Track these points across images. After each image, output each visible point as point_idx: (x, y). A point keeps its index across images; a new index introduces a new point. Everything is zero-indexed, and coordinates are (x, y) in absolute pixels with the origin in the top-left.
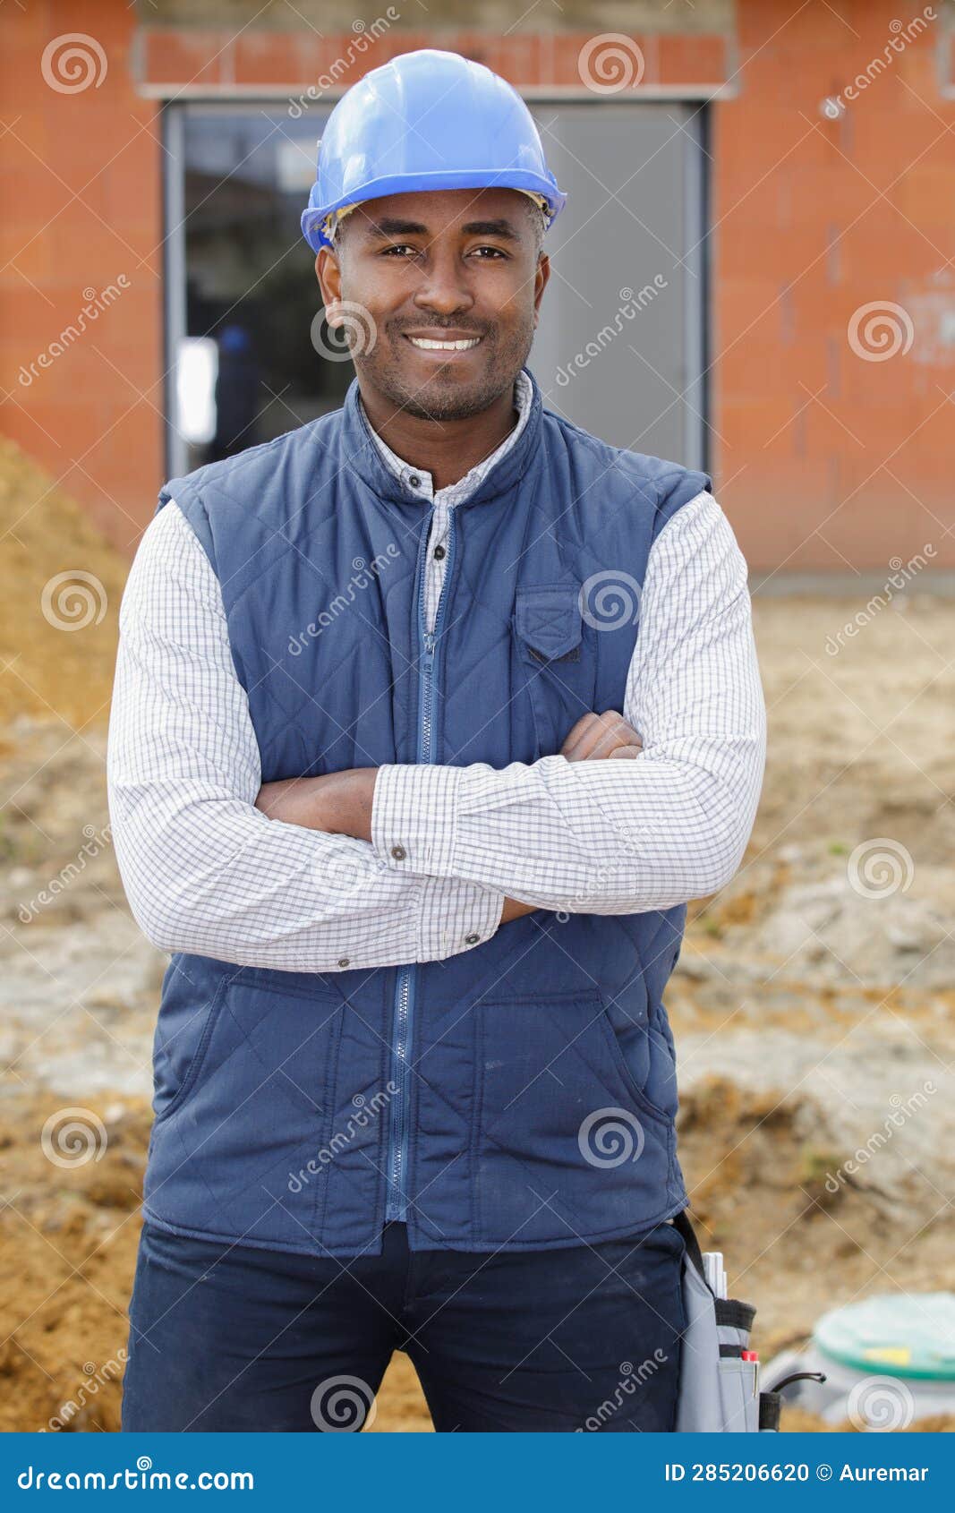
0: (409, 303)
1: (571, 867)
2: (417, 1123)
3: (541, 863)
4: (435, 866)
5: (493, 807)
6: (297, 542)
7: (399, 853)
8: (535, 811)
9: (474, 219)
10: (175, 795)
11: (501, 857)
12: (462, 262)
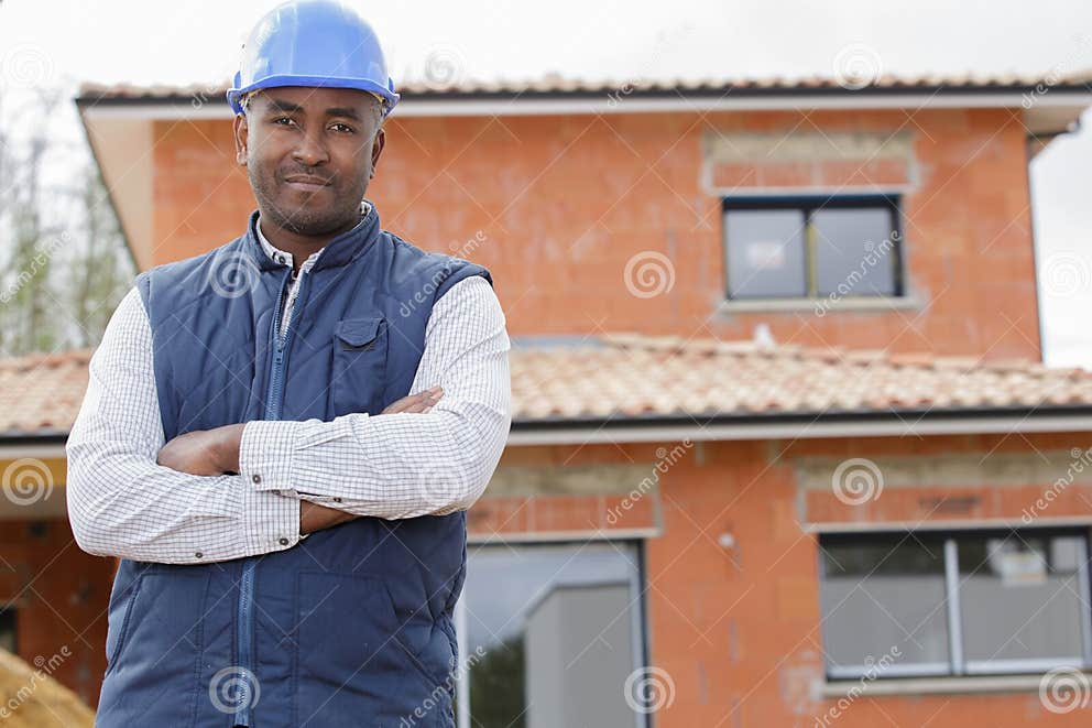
0: (289, 156)
1: (367, 480)
2: (256, 654)
3: (348, 479)
4: (279, 483)
5: (317, 443)
6: (203, 296)
7: (256, 478)
8: (343, 445)
9: (334, 106)
10: (98, 449)
11: (322, 475)
12: (324, 132)
